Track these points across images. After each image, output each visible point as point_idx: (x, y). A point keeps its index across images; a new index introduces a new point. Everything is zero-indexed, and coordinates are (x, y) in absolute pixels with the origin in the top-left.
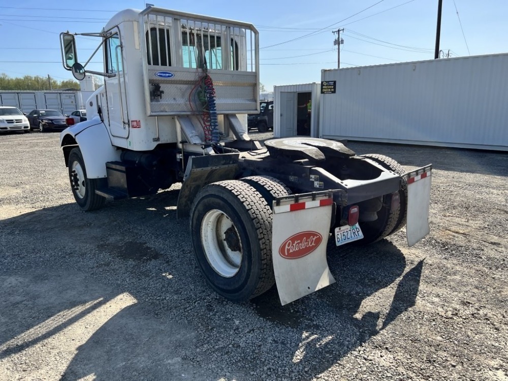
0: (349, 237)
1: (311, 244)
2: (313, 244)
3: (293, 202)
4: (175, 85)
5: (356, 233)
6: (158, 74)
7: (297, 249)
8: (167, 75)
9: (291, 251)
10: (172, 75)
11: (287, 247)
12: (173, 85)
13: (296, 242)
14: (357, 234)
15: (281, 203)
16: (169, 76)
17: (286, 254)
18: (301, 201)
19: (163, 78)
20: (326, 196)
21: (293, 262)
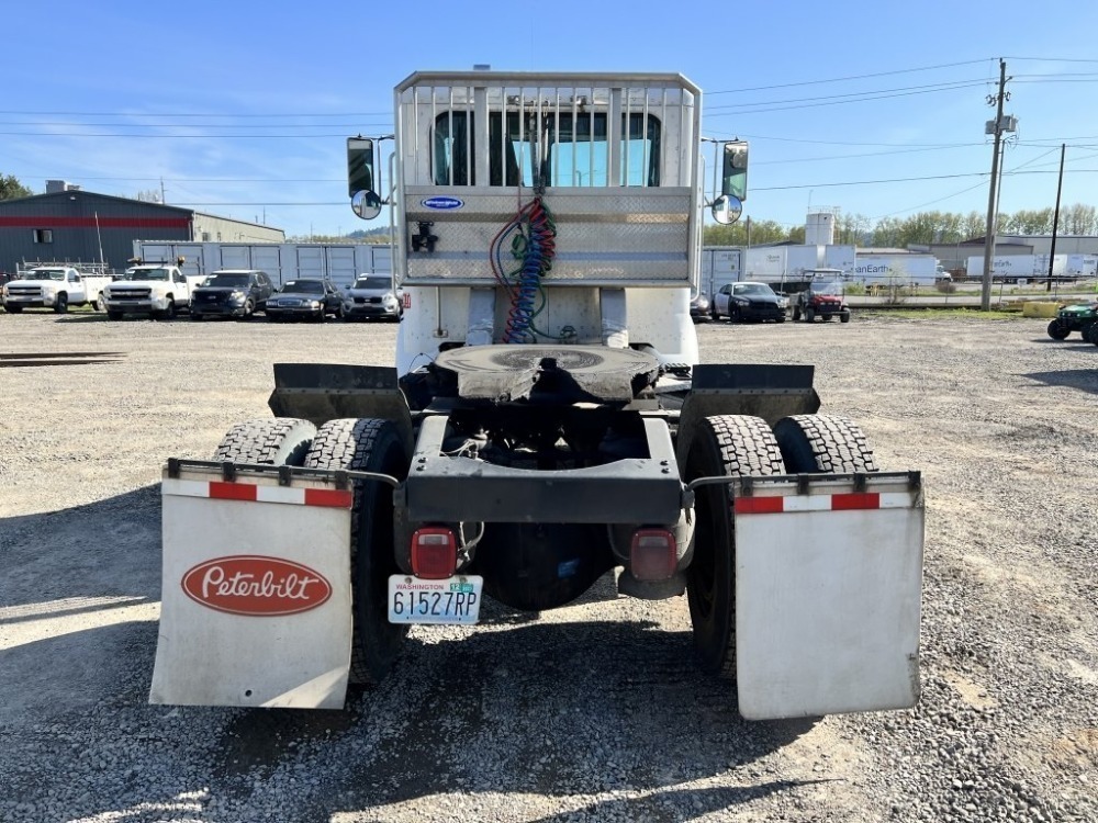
0: (437, 609)
1: (295, 592)
2: (300, 594)
3: (218, 479)
4: (469, 225)
5: (464, 606)
6: (428, 203)
7: (241, 593)
8: (448, 203)
9: (222, 592)
10: (459, 203)
11: (207, 579)
12: (464, 225)
13: (239, 576)
14: (464, 609)
15: (184, 475)
16: (450, 206)
17: (206, 595)
18: (243, 480)
19: (438, 211)
20: (326, 481)
21: (226, 622)
